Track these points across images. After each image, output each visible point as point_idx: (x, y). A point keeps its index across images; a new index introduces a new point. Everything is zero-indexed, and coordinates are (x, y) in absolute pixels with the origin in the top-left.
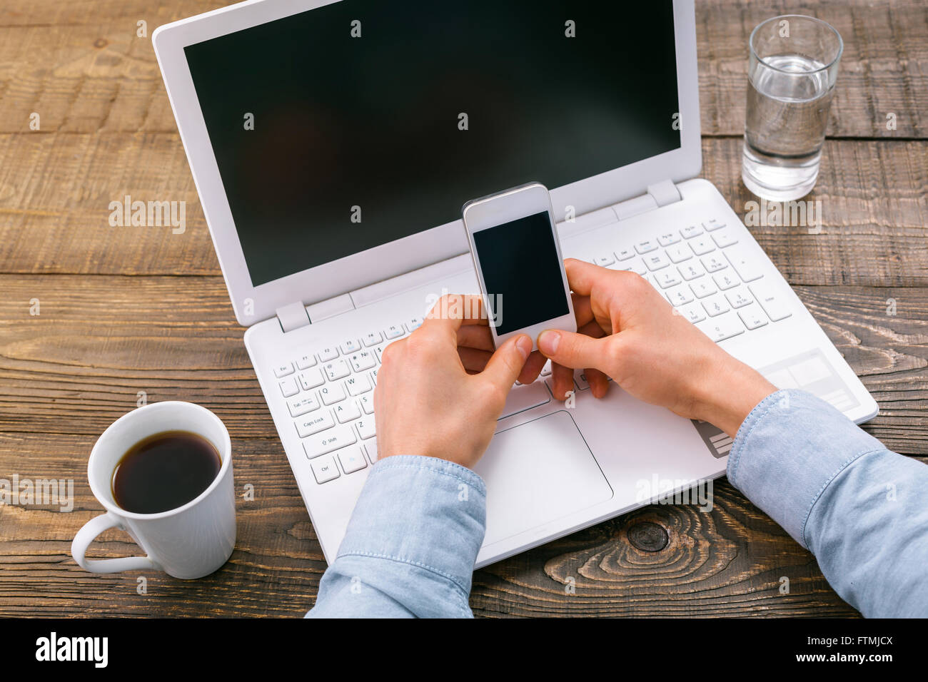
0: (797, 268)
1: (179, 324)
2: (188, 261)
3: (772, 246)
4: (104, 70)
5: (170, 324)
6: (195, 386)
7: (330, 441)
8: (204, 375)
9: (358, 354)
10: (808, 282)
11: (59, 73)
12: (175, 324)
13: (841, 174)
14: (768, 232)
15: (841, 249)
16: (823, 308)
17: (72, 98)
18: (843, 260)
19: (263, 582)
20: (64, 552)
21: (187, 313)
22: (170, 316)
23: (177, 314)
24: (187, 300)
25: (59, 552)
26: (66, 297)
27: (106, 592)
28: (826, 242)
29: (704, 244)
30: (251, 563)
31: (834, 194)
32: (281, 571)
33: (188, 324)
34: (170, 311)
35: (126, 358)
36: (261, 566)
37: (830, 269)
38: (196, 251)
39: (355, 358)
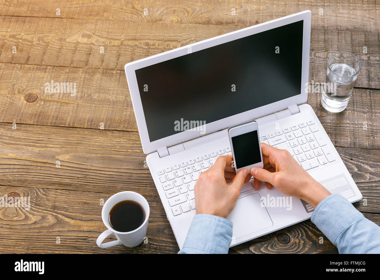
0: (338, 140)
1: (121, 150)
2: (123, 125)
3: (330, 130)
4: (85, 40)
5: (118, 150)
6: (129, 175)
7: (178, 200)
8: (131, 171)
9: (186, 168)
10: (342, 145)
11: (68, 40)
12: (120, 150)
13: (356, 102)
14: (329, 125)
15: (354, 133)
16: (346, 156)
17: (74, 51)
18: (354, 137)
19: (156, 249)
20: (87, 236)
21: (124, 146)
22: (118, 147)
23: (120, 146)
24: (123, 141)
25: (85, 235)
26: (79, 137)
27: (103, 250)
28: (349, 130)
29: (307, 131)
30: (151, 242)
31: (353, 111)
32: (162, 245)
33: (124, 150)
34: (117, 145)
35: (103, 163)
36: (155, 243)
37: (350, 141)
38: (125, 121)
39: (185, 169)
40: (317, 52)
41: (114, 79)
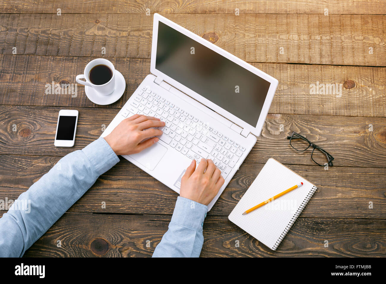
0: (296, 109)
3: (290, 101)
4: (100, 33)
10: (299, 113)
11: (87, 33)
13: (310, 77)
14: (290, 96)
15: (308, 102)
16: (302, 122)
17: (93, 43)
18: (308, 106)
19: (166, 199)
20: (117, 191)
25: (115, 191)
26: (104, 115)
28: (304, 100)
30: (162, 194)
32: (170, 196)
36: (165, 195)
37: (305, 109)
40: (281, 35)
41: (125, 66)
